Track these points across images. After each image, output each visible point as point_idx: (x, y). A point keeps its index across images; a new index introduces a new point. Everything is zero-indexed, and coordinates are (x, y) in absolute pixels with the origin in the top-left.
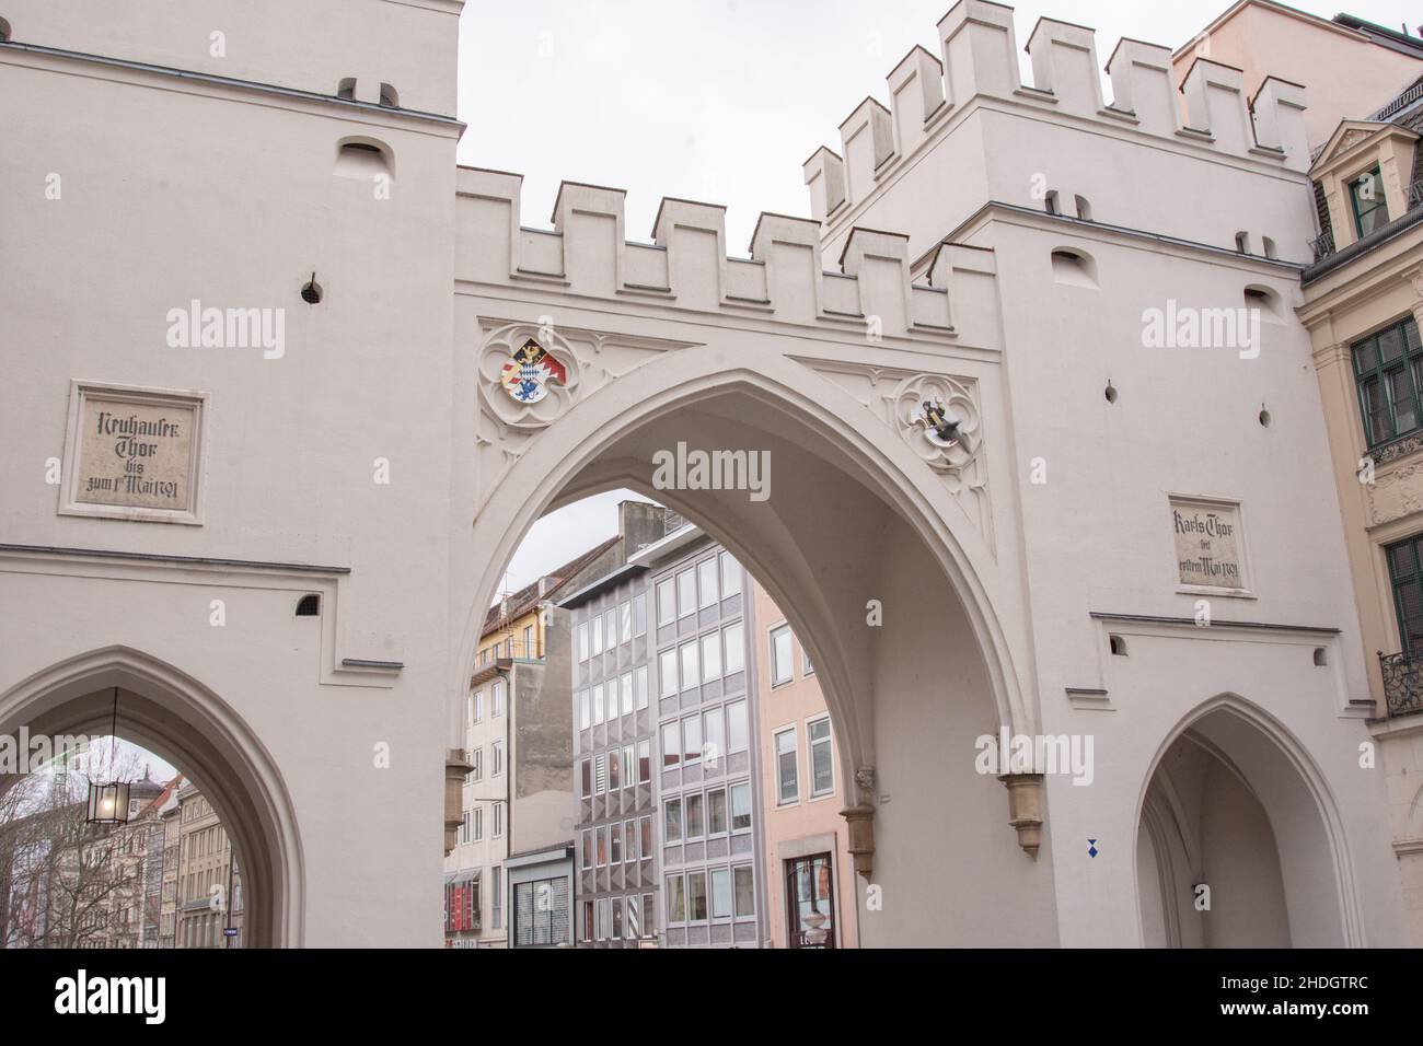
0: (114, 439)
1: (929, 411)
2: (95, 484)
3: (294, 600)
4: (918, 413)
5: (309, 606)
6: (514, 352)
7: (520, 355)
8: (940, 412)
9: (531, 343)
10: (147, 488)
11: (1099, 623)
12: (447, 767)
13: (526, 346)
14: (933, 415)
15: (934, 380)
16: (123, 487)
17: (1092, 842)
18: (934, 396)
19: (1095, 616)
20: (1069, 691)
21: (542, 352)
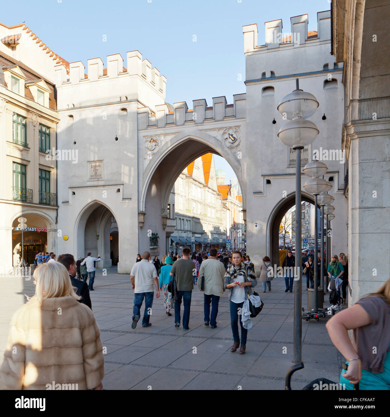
0: (93, 169)
1: (229, 135)
2: (91, 176)
3: (117, 189)
4: (227, 136)
5: (119, 190)
6: (149, 141)
7: (150, 141)
8: (232, 135)
9: (152, 139)
10: (98, 176)
11: (263, 177)
12: (139, 214)
13: (151, 140)
14: (230, 136)
15: (230, 128)
16: (95, 176)
17: (256, 224)
18: (231, 132)
19: (262, 176)
20: (254, 193)
21: (154, 140)
